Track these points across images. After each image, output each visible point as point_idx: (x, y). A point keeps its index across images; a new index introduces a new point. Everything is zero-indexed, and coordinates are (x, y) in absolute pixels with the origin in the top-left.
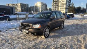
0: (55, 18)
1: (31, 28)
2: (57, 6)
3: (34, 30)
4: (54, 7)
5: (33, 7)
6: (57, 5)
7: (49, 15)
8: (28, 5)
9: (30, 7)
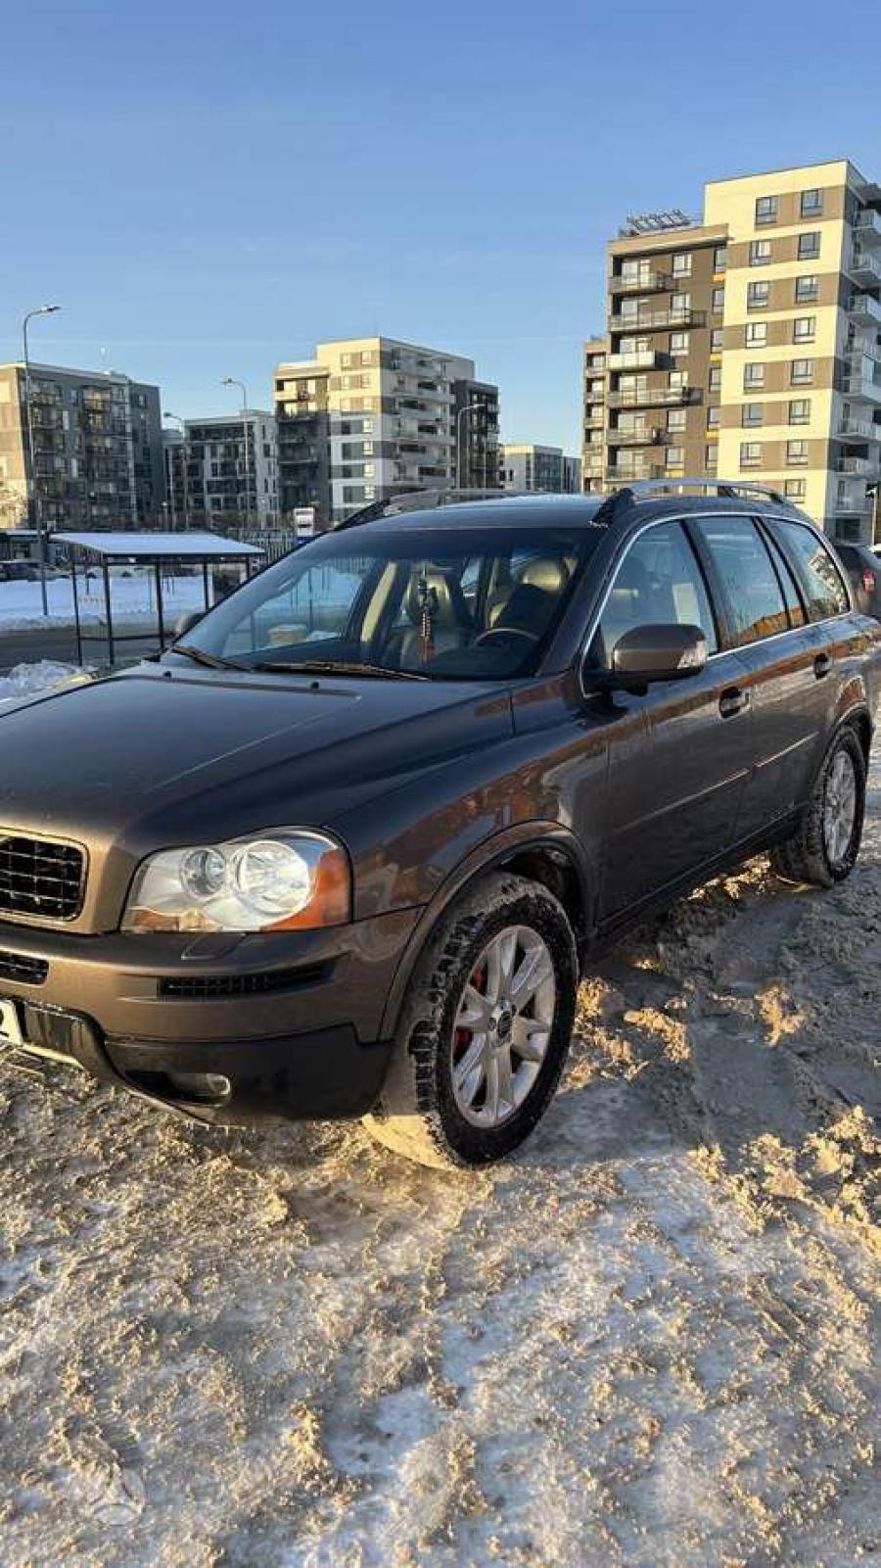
0: (700, 655)
1: (108, 942)
2: (678, 418)
3: (168, 988)
4: (633, 426)
5: (234, 430)
6: (689, 399)
7: (551, 580)
8: (145, 399)
9: (197, 432)
